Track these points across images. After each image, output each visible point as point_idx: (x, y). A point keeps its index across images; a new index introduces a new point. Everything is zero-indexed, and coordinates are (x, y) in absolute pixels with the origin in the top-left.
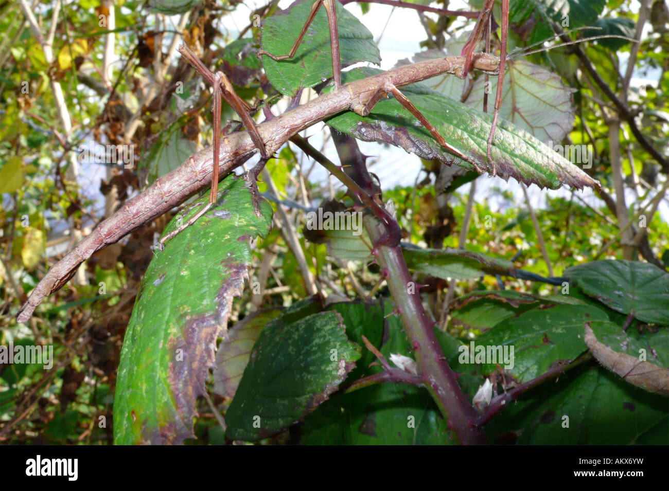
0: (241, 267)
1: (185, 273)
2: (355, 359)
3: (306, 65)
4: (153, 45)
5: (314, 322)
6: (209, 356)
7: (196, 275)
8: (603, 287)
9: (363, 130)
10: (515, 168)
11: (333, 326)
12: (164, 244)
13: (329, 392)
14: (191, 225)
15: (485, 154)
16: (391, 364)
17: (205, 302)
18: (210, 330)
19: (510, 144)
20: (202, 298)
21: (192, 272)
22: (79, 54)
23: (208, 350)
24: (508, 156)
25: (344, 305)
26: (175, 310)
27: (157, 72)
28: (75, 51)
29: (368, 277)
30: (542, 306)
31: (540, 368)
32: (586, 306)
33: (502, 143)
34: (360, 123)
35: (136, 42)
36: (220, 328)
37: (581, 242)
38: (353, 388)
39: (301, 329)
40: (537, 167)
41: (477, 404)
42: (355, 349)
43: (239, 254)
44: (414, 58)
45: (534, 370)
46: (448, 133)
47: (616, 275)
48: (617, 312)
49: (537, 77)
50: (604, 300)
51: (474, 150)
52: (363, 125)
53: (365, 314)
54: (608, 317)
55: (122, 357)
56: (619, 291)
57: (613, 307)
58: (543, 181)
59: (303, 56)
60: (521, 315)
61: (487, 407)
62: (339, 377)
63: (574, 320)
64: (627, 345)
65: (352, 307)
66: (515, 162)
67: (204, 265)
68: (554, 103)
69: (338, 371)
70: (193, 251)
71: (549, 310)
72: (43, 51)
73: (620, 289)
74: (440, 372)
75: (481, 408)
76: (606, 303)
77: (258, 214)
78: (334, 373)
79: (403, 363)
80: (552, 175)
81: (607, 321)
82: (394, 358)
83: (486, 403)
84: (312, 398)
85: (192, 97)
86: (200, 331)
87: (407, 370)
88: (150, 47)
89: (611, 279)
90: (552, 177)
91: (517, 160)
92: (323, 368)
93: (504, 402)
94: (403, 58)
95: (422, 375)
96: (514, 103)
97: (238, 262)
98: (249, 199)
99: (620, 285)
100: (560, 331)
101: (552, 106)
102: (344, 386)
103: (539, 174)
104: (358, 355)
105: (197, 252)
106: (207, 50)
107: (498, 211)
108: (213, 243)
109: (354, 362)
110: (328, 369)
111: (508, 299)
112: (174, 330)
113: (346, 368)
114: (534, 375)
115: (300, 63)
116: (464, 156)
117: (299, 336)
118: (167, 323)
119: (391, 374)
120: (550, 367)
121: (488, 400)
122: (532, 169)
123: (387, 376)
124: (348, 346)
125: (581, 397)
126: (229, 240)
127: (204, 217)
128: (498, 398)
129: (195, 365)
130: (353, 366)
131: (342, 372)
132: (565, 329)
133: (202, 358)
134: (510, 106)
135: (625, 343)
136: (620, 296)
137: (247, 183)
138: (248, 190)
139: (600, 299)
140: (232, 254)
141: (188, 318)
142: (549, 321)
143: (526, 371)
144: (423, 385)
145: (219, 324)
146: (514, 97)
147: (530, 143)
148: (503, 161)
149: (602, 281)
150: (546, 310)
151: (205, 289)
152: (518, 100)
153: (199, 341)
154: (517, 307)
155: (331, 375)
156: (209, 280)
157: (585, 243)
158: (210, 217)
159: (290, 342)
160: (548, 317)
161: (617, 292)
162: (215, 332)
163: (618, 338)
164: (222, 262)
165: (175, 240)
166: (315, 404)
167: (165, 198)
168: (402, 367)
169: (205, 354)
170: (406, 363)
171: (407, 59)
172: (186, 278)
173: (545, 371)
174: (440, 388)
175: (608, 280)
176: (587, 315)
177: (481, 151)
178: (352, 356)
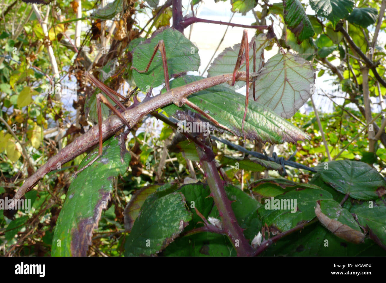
0: (108, 194)
1: (82, 195)
2: (188, 221)
3: (155, 75)
4: (100, 27)
5: (169, 199)
6: (89, 239)
7: (87, 197)
8: (334, 177)
9: (179, 115)
10: (257, 135)
11: (179, 201)
12: (77, 175)
13: (174, 238)
14: (90, 166)
15: (241, 128)
16: (209, 222)
17: (89, 212)
18: (90, 226)
19: (256, 121)
20: (88, 209)
21: (85, 195)
22: (60, 32)
23: (88, 236)
24: (254, 128)
25: (191, 185)
26: (76, 215)
27: (103, 42)
28: (57, 30)
29: (227, 152)
30: (298, 189)
31: (292, 224)
32: (321, 190)
33: (252, 120)
34: (177, 111)
35: (90, 26)
36: (95, 225)
37: (353, 132)
38: (188, 235)
39: (163, 202)
40: (271, 133)
41: (253, 245)
42: (189, 215)
43: (107, 187)
44: (234, 47)
45: (289, 225)
46: (223, 117)
47: (343, 170)
48: (340, 193)
49: (297, 62)
50: (333, 185)
51: (235, 126)
52: (179, 112)
53: (203, 190)
54: (332, 197)
55: (55, 232)
56: (342, 180)
57: (338, 190)
58: (273, 141)
59: (153, 69)
60: (286, 193)
61: (258, 247)
62: (179, 230)
63: (313, 198)
64: (340, 214)
65: (196, 187)
66: (258, 131)
67: (91, 191)
68: (307, 77)
69: (179, 226)
70: (87, 183)
71: (301, 191)
72: (42, 27)
73: (344, 179)
74: (233, 228)
75: (255, 247)
76: (334, 187)
77: (122, 161)
78: (177, 227)
79: (214, 223)
80: (278, 137)
81: (331, 200)
82: (210, 219)
83: (258, 245)
84: (166, 240)
85: (111, 72)
86: (86, 226)
87: (216, 226)
88: (99, 28)
89: (339, 173)
90: (279, 138)
91: (259, 130)
92: (172, 224)
93: (268, 244)
94: (228, 47)
95: (225, 229)
96: (286, 76)
97: (106, 191)
98: (119, 153)
99: (343, 177)
100: (305, 204)
101: (305, 78)
102: (181, 235)
103: (271, 136)
104: (190, 218)
105: (89, 183)
106: (129, 32)
107: (305, 113)
108: (97, 179)
109: (188, 222)
110: (174, 225)
111: (280, 184)
112: (74, 225)
113: (184, 225)
114: (289, 228)
115: (152, 73)
116: (229, 130)
117: (161, 206)
118: (72, 220)
119: (208, 228)
120: (298, 224)
121: (259, 244)
122: (267, 134)
123: (206, 229)
124: (185, 213)
125: (318, 239)
126: (103, 179)
127: (96, 162)
128: (265, 241)
129: (83, 242)
130: (187, 224)
131: (181, 227)
132: (307, 202)
133: (86, 240)
134: (284, 77)
135: (339, 212)
136: (343, 183)
137: (119, 142)
138: (119, 147)
139: (331, 185)
140: (104, 186)
141: (80, 219)
142: (300, 198)
143: (285, 226)
144: (225, 234)
145: (95, 223)
146: (285, 73)
147: (269, 118)
148: (251, 131)
149: (334, 174)
150: (299, 191)
151: (90, 205)
152: (288, 74)
153: (84, 231)
154: (285, 189)
155: (176, 228)
156: (92, 200)
157: (355, 133)
158: (99, 162)
159: (157, 209)
160: (300, 196)
161: (341, 181)
162: (92, 227)
163: (336, 209)
164: (99, 190)
165: (82, 174)
166: (167, 244)
167: (80, 149)
168: (214, 224)
169: (87, 238)
170: (216, 223)
171: (230, 47)
172: (82, 198)
173: (295, 227)
174: (233, 237)
175: (337, 173)
176: (321, 195)
177: (239, 126)
178: (187, 219)
